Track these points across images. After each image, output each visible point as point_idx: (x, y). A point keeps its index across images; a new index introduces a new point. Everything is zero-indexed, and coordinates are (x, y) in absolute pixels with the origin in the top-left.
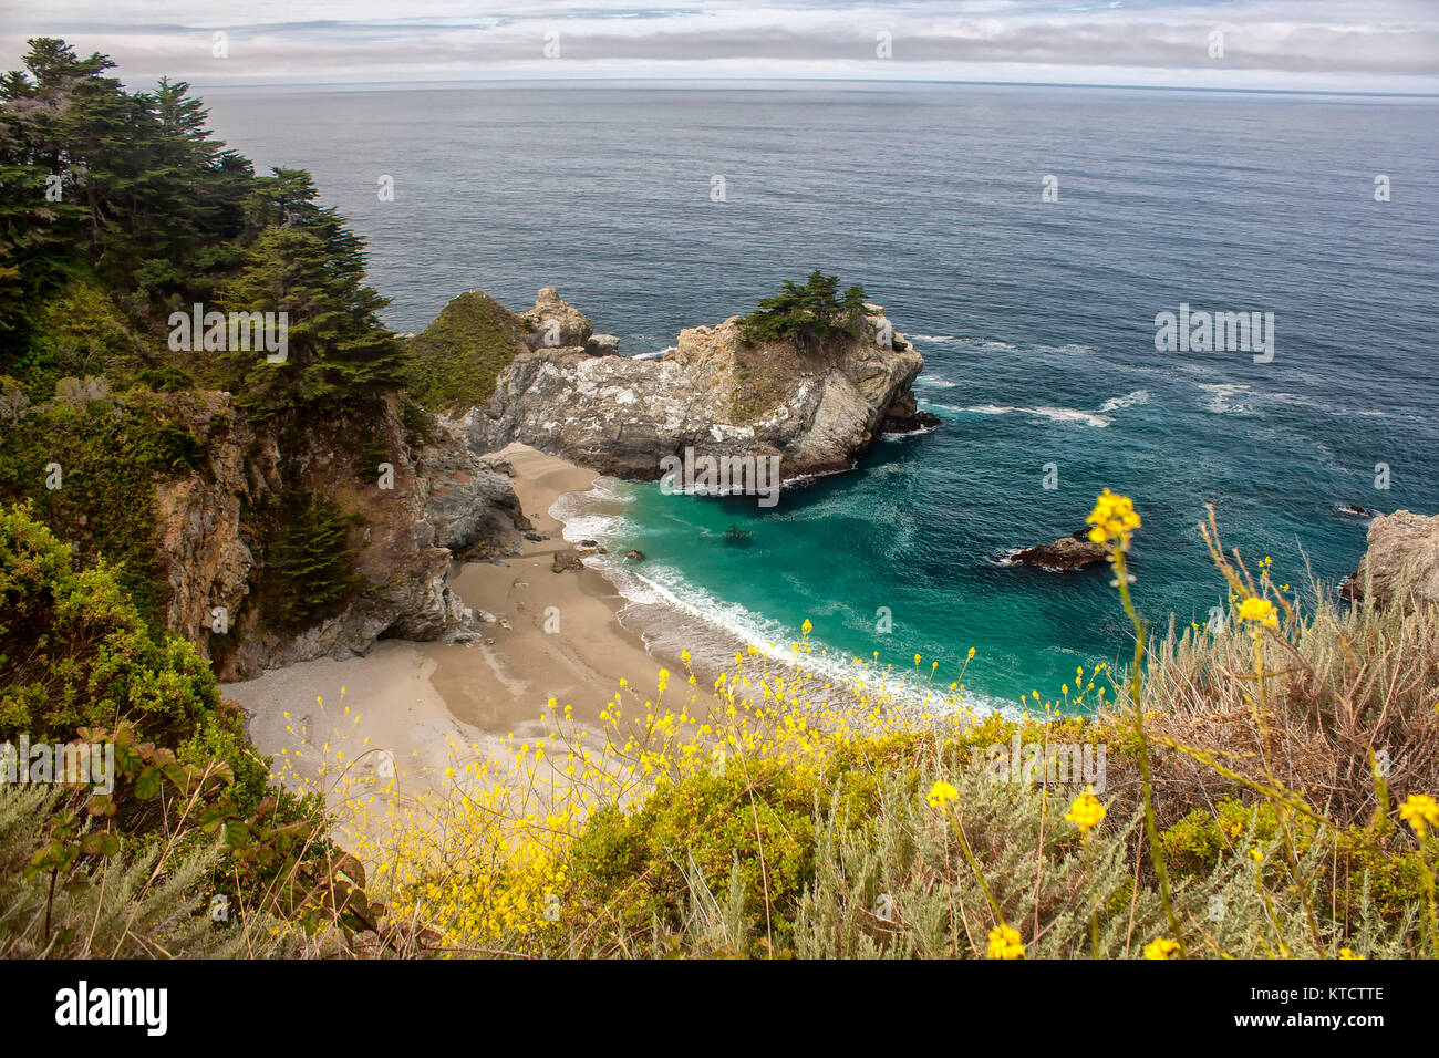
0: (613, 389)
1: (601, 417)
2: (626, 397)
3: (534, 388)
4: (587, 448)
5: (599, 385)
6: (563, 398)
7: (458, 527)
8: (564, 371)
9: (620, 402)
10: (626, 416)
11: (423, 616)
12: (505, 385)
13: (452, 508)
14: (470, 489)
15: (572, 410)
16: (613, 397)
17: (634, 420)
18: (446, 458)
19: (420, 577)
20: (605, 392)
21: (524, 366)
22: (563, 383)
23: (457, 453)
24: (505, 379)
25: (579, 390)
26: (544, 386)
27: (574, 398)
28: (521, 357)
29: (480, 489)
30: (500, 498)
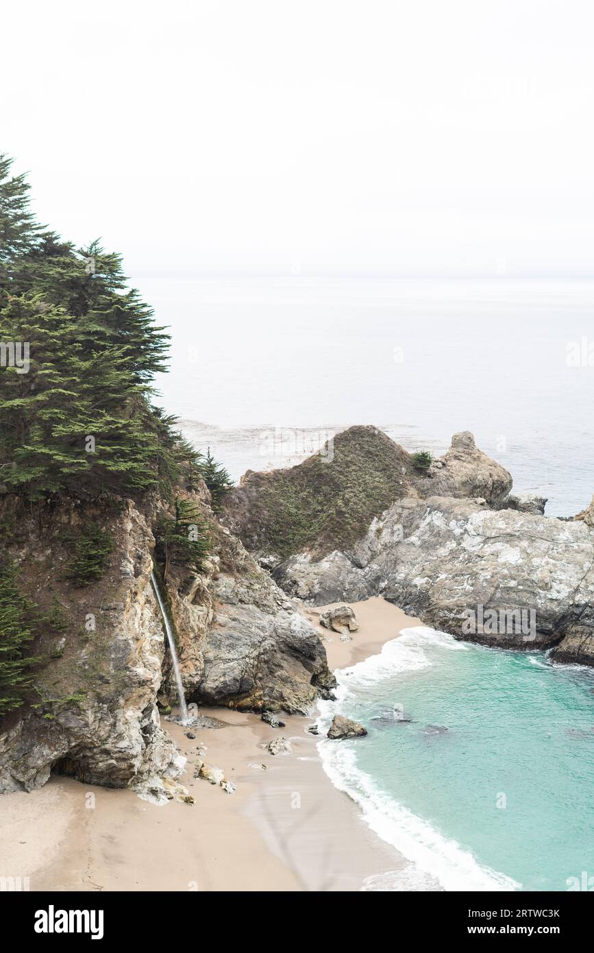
0: (498, 546)
1: (474, 575)
2: (511, 556)
3: (413, 539)
4: (450, 610)
5: (487, 540)
6: (443, 552)
7: (233, 669)
8: (453, 523)
9: (501, 560)
10: (504, 577)
11: (107, 752)
12: (379, 531)
13: (232, 646)
14: (263, 629)
15: (449, 566)
16: (496, 555)
17: (513, 583)
18: (242, 590)
19: (110, 705)
20: (489, 549)
21: (406, 512)
22: (449, 535)
23: (257, 586)
24: (381, 524)
25: (464, 545)
26: (426, 537)
27: (454, 555)
28: (406, 502)
29: (275, 631)
30: (297, 645)
